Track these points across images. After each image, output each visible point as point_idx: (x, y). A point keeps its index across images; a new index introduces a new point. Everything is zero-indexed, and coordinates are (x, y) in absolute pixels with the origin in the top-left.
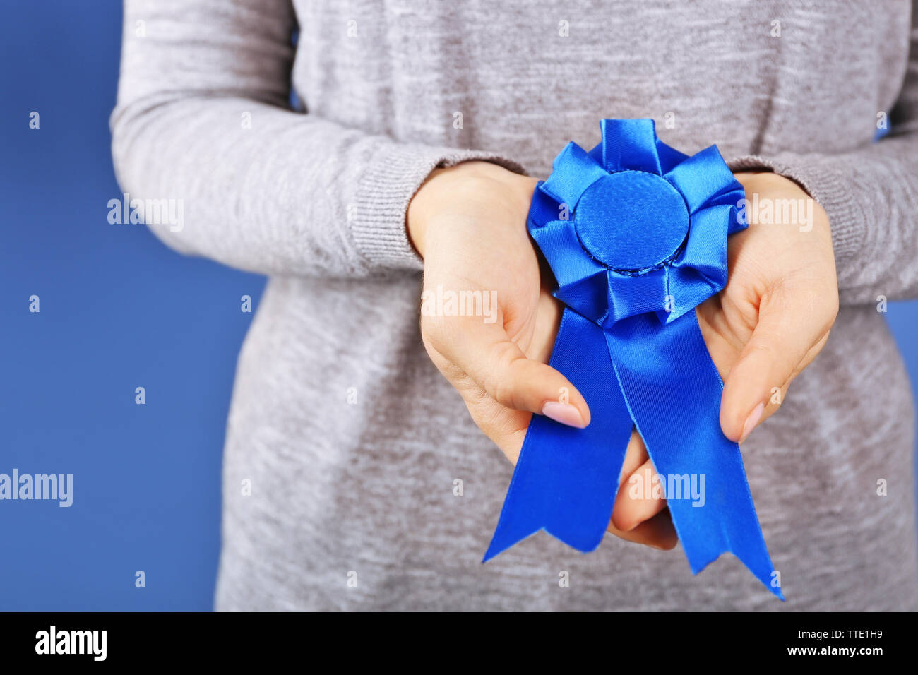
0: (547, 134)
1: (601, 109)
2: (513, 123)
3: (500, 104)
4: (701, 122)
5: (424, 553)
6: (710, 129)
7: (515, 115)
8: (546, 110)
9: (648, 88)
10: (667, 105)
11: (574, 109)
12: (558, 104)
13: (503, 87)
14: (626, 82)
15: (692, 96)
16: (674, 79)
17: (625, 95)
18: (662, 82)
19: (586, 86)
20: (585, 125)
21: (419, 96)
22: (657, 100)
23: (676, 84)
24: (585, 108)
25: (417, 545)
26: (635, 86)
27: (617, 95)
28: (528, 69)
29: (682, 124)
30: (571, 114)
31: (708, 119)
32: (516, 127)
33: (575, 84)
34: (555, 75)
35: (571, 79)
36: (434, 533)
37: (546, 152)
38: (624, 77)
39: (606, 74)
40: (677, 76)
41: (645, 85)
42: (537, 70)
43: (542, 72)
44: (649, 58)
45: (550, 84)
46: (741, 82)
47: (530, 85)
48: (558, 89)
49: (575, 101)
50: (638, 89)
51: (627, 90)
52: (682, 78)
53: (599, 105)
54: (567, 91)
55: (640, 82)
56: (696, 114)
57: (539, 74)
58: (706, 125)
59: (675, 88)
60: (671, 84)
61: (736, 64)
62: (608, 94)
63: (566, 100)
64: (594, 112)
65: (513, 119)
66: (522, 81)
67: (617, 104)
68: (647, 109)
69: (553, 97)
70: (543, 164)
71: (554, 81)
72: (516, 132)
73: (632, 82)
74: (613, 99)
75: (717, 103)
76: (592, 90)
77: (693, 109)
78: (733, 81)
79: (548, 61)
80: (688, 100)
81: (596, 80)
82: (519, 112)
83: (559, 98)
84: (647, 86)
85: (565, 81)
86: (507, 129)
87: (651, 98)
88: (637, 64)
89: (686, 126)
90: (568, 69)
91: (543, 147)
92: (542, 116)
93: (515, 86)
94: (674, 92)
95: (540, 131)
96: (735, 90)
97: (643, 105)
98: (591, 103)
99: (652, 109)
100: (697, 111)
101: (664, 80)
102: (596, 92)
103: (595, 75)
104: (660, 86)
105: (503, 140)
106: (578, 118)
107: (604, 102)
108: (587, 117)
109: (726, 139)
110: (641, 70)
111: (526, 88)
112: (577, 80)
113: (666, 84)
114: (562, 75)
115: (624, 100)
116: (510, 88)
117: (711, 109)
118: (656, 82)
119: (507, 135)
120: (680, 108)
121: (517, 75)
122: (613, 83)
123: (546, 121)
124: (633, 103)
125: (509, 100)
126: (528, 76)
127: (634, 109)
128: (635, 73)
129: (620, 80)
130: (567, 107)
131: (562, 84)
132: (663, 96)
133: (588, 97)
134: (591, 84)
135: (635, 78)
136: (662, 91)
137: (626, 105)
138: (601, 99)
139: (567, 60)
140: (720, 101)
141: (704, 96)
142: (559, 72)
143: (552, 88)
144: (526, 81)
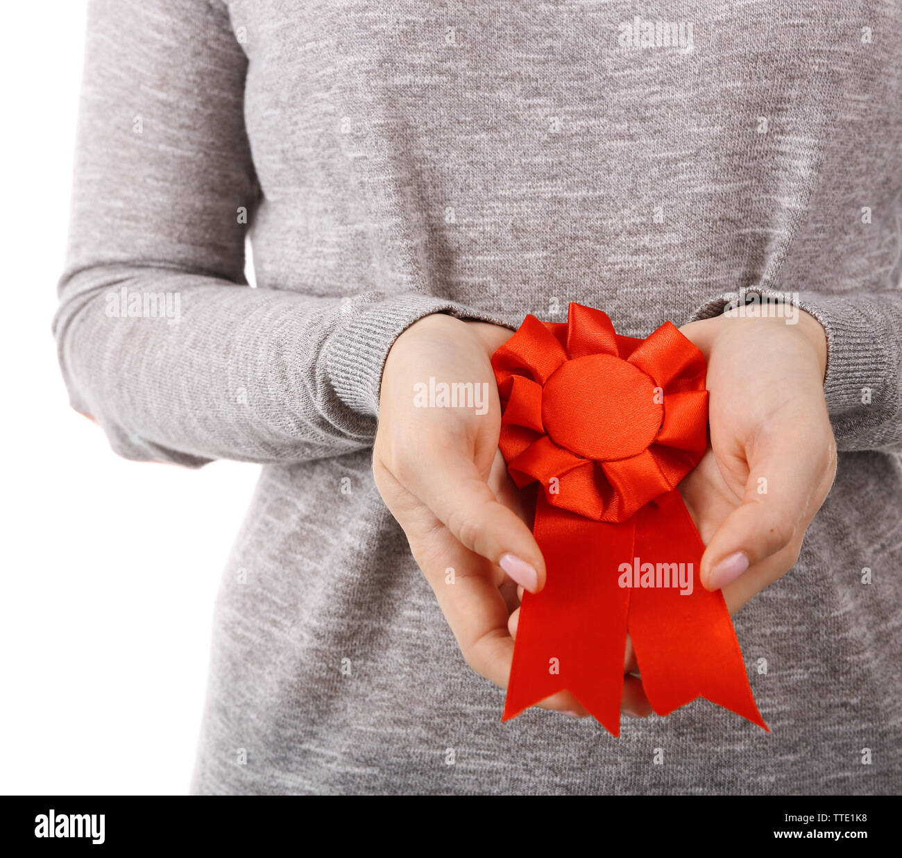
0: (504, 277)
1: (562, 249)
4: (673, 259)
10: (635, 243)
17: (588, 233)
19: (545, 225)
20: (545, 267)
24: (545, 248)
27: (579, 233)
28: (483, 209)
29: (651, 262)
31: (679, 257)
33: (533, 222)
34: (512, 214)
35: (528, 218)
40: (644, 211)
43: (498, 211)
44: (612, 193)
45: (506, 223)
47: (484, 225)
48: (514, 229)
49: (534, 241)
51: (591, 228)
53: (560, 244)
57: (495, 214)
60: (638, 220)
61: (710, 197)
62: (570, 233)
63: (524, 241)
64: (555, 253)
69: (510, 238)
70: (500, 309)
71: (510, 221)
73: (594, 217)
74: (575, 238)
76: (552, 229)
77: (663, 246)
78: (706, 214)
79: (504, 199)
80: (658, 237)
82: (472, 254)
83: (516, 238)
84: (613, 223)
85: (522, 220)
86: (462, 272)
87: (616, 236)
88: (601, 199)
90: (525, 207)
91: (501, 291)
92: (498, 258)
93: (469, 226)
95: (496, 273)
96: (710, 224)
98: (551, 242)
99: (618, 246)
100: (668, 248)
101: (630, 217)
102: (556, 230)
103: (555, 213)
106: (537, 259)
107: (566, 241)
108: (547, 258)
110: (605, 206)
111: (480, 229)
112: (536, 218)
114: (519, 214)
115: (588, 238)
117: (683, 245)
118: (622, 218)
122: (575, 220)
123: (501, 263)
124: (597, 240)
126: (483, 216)
127: (598, 247)
128: (598, 210)
129: (582, 217)
130: (525, 248)
131: (518, 224)
132: (630, 233)
133: (547, 237)
134: (550, 222)
137: (589, 244)
138: (563, 237)
139: (523, 198)
141: (675, 231)
142: (515, 210)
143: (508, 227)
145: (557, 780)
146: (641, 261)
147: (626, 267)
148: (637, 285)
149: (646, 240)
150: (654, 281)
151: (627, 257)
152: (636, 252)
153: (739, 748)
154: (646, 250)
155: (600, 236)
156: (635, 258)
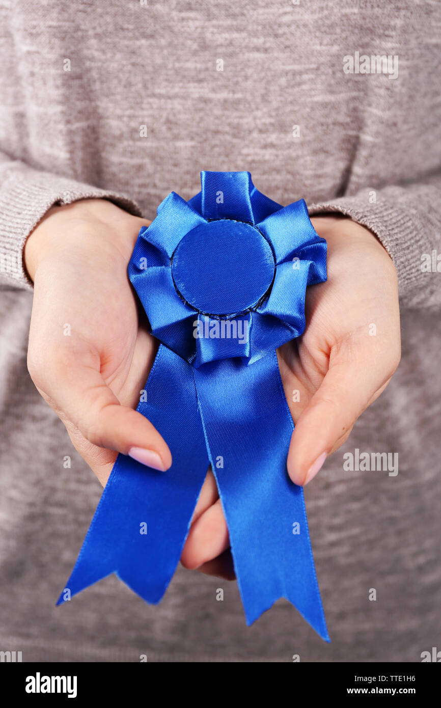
0: (158, 160)
1: (206, 140)
2: (129, 149)
3: (117, 133)
4: (294, 154)
5: (60, 496)
6: (301, 161)
7: (131, 143)
8: (158, 139)
9: (247, 123)
11: (182, 139)
12: (169, 135)
13: (120, 117)
14: (228, 117)
15: (286, 132)
16: (271, 116)
17: (227, 129)
18: (260, 119)
19: (193, 120)
20: (192, 154)
21: (46, 125)
22: (255, 135)
23: (272, 120)
24: (192, 139)
25: (53, 490)
26: (236, 121)
27: (220, 128)
28: (142, 103)
29: (277, 156)
30: (180, 144)
31: (300, 152)
32: (132, 153)
33: (183, 117)
34: (166, 109)
35: (179, 113)
36: (67, 481)
37: (158, 176)
38: (226, 113)
39: (211, 110)
40: (274, 114)
41: (245, 120)
42: (149, 103)
43: (155, 106)
44: (249, 97)
45: (161, 116)
46: (330, 121)
47: (143, 117)
48: (168, 121)
49: (184, 133)
50: (238, 124)
51: (229, 124)
52: (277, 115)
53: (204, 136)
54: (176, 123)
55: (241, 117)
56: (289, 148)
57: (152, 108)
58: (298, 157)
59: (272, 124)
60: (268, 120)
61: (325, 105)
62: (213, 127)
63: (175, 131)
64: (200, 142)
65: (129, 146)
66: (136, 113)
67: (220, 137)
68: (247, 142)
69: (164, 128)
70: (155, 186)
71: (164, 114)
72: (132, 158)
73: (234, 117)
74: (217, 132)
75: (308, 138)
76: (199, 123)
77: (287, 143)
78: (323, 120)
79: (160, 96)
80: (282, 135)
81: (201, 114)
82: (134, 140)
83: (170, 129)
84: (247, 122)
85: (174, 115)
86: (124, 154)
87: (250, 132)
88: (238, 102)
89: (281, 157)
90: (177, 104)
91: (155, 172)
92: (155, 144)
93: (131, 117)
94: (271, 128)
95: (153, 157)
96: (325, 127)
97: (243, 138)
98: (197, 134)
99: (251, 141)
100: (291, 145)
101: (262, 117)
102: (202, 125)
103: (201, 110)
104: (258, 122)
105: (121, 164)
106: (186, 147)
107: (209, 135)
108: (193, 147)
109: (315, 169)
110: (241, 107)
111: (140, 120)
112: (185, 113)
113: (264, 120)
114: (172, 109)
115: (227, 133)
116: (125, 119)
117: (302, 144)
118: (255, 118)
119: (124, 160)
120: (275, 142)
121: (132, 108)
122: (217, 118)
123: (157, 149)
124: (235, 136)
125: (125, 129)
126: (142, 109)
127: (235, 141)
128: (237, 110)
129: (223, 115)
130: (176, 138)
131: (171, 117)
132: (261, 131)
133: (195, 129)
134: (197, 118)
135: (236, 114)
136: (260, 126)
137: (228, 138)
138: (207, 131)
139: (176, 96)
140: (311, 136)
142: (169, 106)
143: (163, 120)
144: (140, 113)
146: (268, 154)
147: (256, 158)
148: (264, 173)
149: (273, 138)
150: (278, 171)
151: (258, 150)
152: (265, 147)
154: (272, 146)
155: (237, 131)
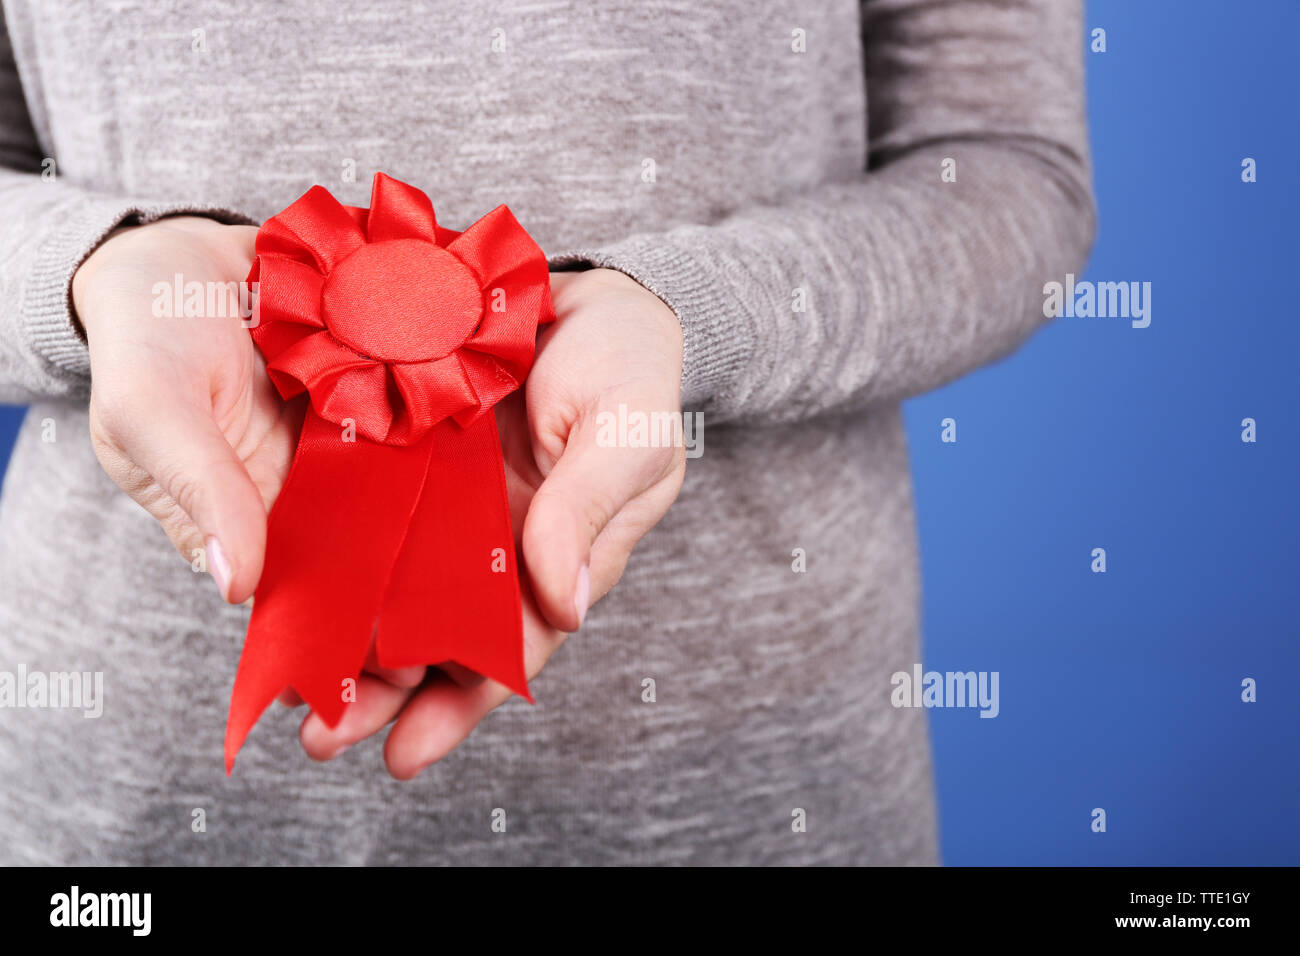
145: (421, 808)
153: (635, 764)
156: (494, 147)
